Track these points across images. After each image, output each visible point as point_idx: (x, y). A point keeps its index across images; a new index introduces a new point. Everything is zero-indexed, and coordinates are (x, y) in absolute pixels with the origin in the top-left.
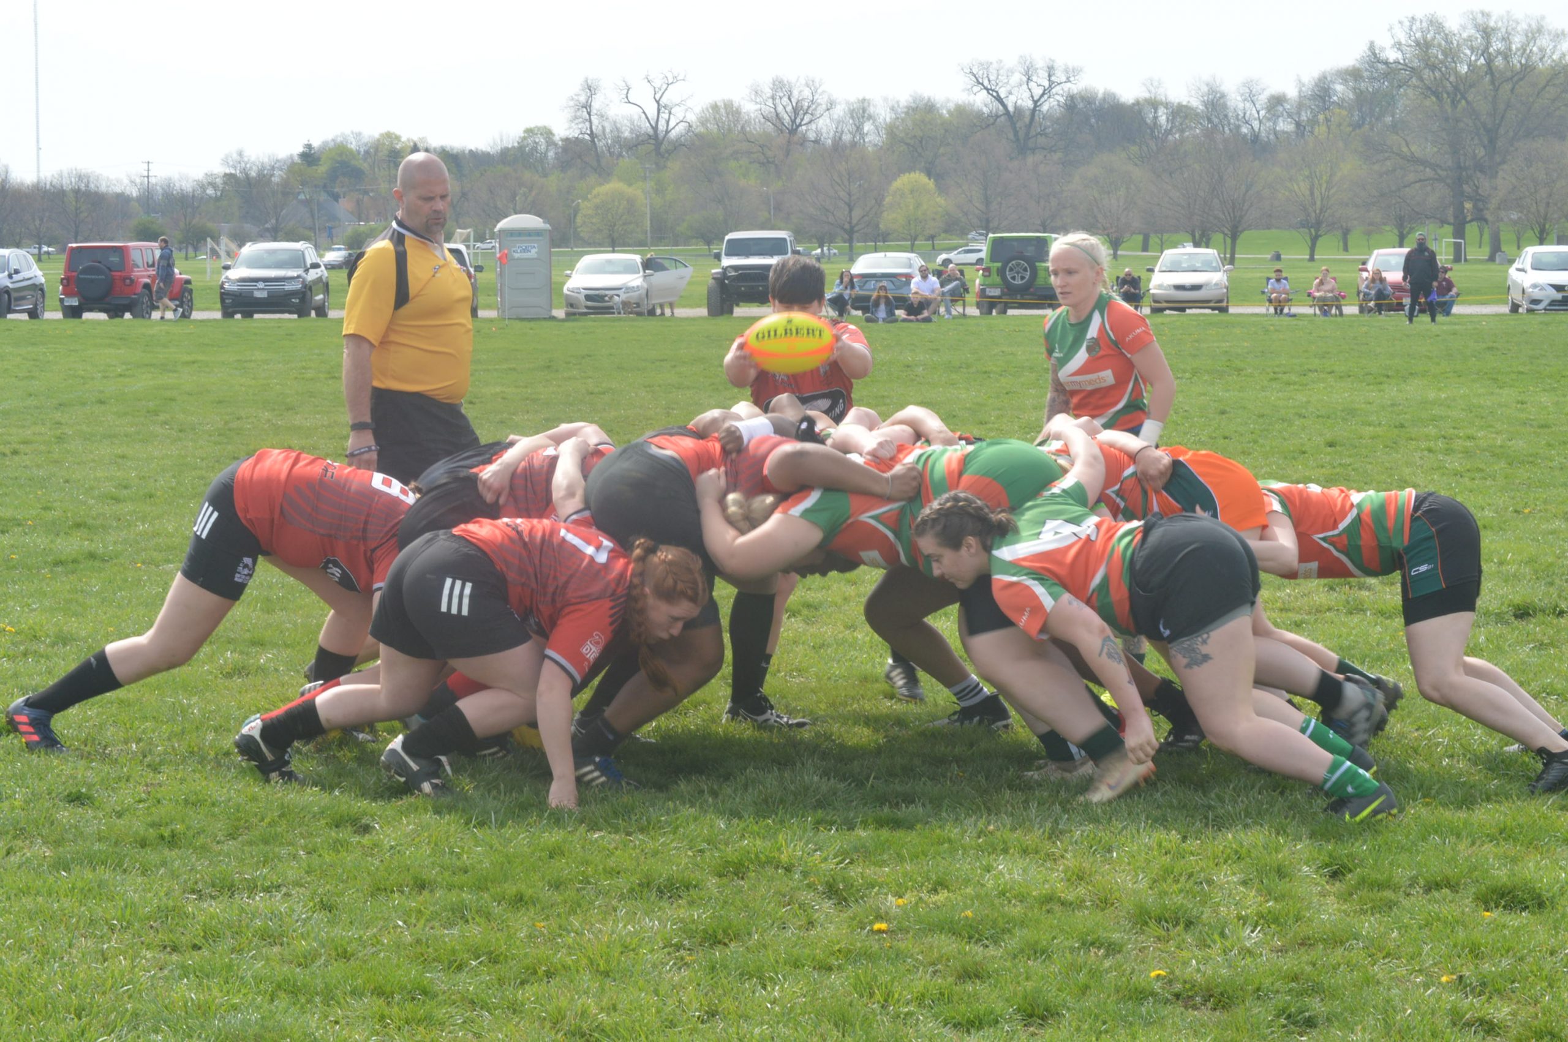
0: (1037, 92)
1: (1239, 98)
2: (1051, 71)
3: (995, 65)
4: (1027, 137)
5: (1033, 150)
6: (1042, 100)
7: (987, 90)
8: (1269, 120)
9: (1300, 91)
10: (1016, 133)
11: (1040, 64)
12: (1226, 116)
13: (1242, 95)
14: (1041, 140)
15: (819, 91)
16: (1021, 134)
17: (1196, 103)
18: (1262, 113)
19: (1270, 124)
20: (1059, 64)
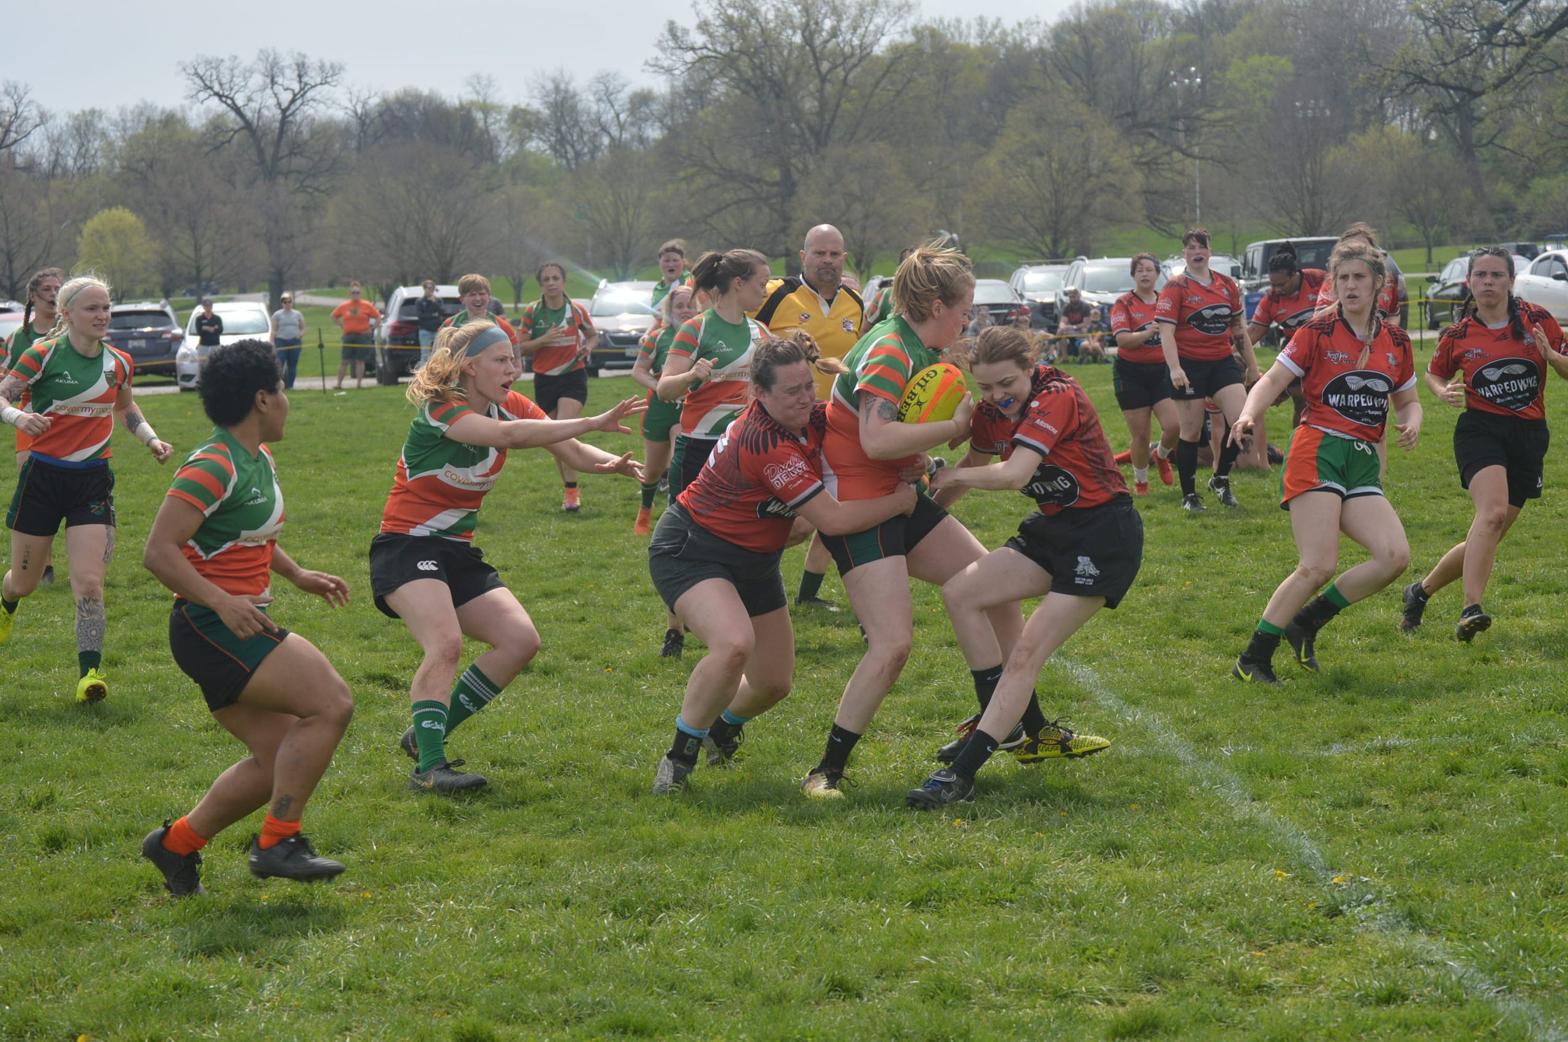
0: (286, 97)
1: (591, 98)
2: (301, 70)
3: (227, 63)
4: (276, 158)
5: (287, 174)
6: (293, 108)
7: (220, 96)
8: (632, 124)
9: (672, 86)
10: (261, 152)
11: (287, 61)
12: (576, 123)
13: (595, 94)
14: (298, 162)
15: (25, 101)
16: (269, 151)
17: (536, 105)
18: (623, 117)
19: (634, 130)
20: (312, 60)
